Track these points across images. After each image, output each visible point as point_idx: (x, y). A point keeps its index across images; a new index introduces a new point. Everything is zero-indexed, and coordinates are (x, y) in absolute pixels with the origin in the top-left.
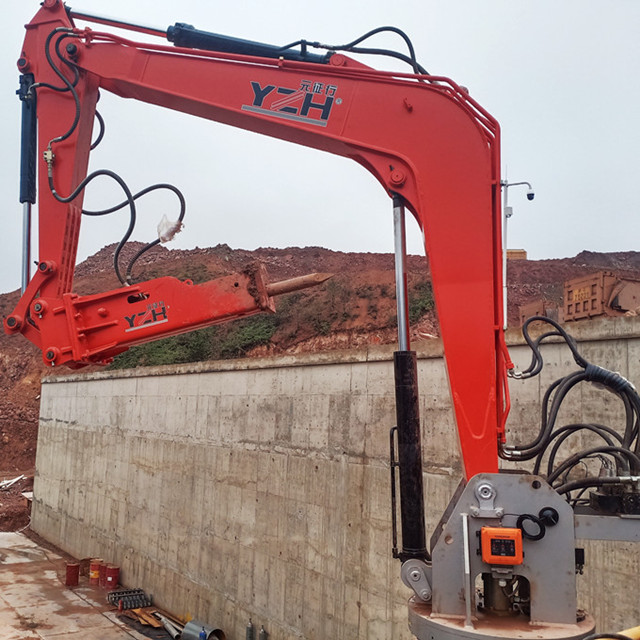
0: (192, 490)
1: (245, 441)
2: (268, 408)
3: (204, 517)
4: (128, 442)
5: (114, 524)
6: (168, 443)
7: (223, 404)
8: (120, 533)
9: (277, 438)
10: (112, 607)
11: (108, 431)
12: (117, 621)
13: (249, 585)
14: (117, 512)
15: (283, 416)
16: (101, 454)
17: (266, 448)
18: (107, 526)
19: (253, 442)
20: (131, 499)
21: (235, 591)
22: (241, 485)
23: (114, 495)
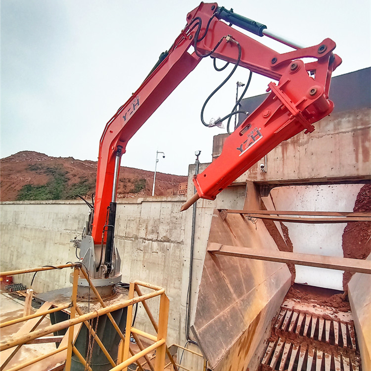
0: (45, 247)
1: (67, 230)
2: (76, 218)
3: (49, 256)
4: (19, 229)
5: (11, 260)
6: (36, 230)
7: (59, 216)
8: (14, 263)
9: (78, 228)
10: (7, 291)
11: (11, 224)
12: (9, 296)
13: (64, 279)
14: (13, 256)
15: (81, 221)
16: (7, 233)
17: (74, 232)
18: (8, 261)
19: (69, 230)
20: (19, 250)
21: (59, 281)
22: (63, 244)
23: (12, 249)
